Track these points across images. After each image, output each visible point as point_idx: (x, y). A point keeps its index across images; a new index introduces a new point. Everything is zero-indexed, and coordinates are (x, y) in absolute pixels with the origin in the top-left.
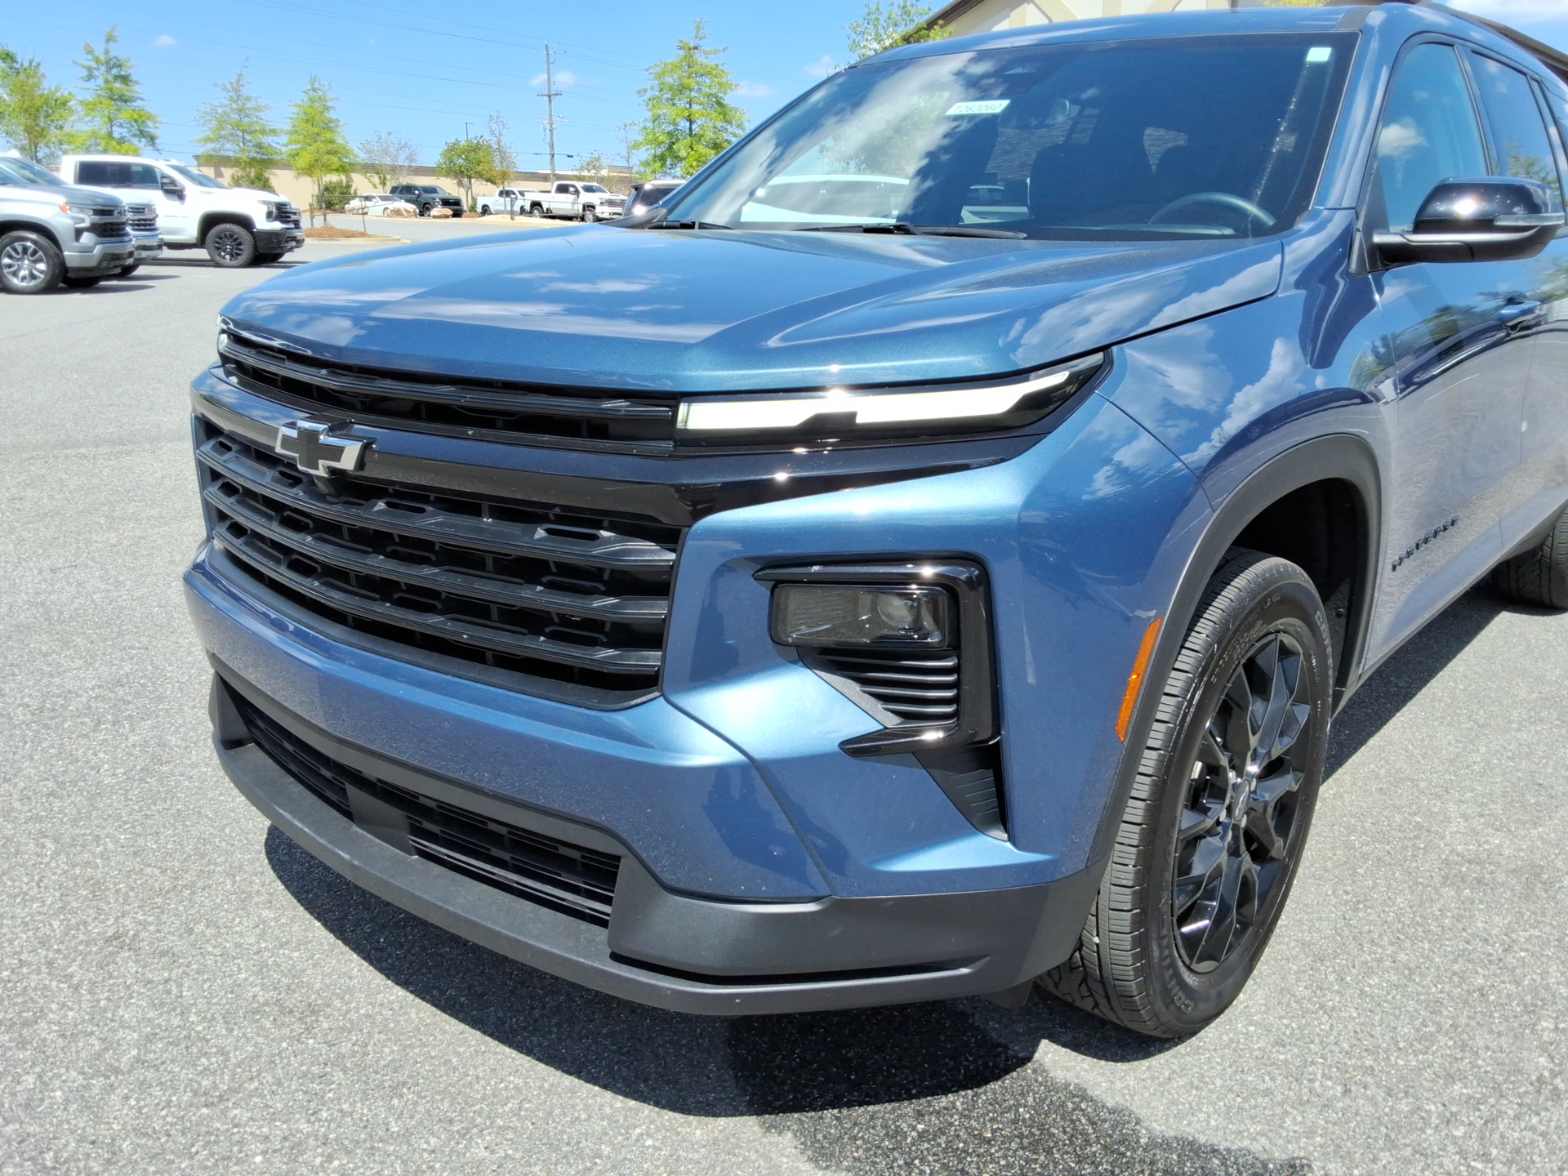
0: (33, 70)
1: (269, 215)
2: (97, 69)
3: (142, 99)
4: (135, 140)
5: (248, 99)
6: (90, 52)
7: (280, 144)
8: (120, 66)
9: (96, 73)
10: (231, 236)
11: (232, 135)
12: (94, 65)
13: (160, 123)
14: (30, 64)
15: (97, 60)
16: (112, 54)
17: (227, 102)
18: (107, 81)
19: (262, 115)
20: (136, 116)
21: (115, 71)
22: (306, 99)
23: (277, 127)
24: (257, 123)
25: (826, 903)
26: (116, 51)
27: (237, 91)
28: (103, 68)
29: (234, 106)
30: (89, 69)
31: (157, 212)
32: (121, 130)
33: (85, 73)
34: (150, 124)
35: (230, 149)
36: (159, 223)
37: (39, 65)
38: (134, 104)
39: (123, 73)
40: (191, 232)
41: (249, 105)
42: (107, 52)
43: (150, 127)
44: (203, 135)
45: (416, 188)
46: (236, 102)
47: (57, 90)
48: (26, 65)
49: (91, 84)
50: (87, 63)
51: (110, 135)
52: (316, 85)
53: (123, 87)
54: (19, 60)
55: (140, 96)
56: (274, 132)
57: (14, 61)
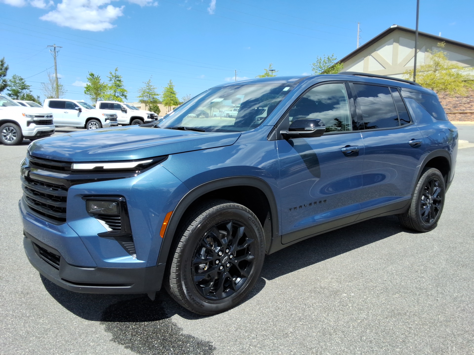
0: (98, 78)
1: (148, 117)
2: (113, 78)
3: (124, 86)
4: (121, 97)
5: (151, 86)
6: (111, 74)
7: (160, 98)
8: (118, 77)
9: (112, 79)
10: (138, 122)
11: (147, 95)
12: (112, 77)
13: (128, 92)
14: (98, 76)
15: (113, 76)
16: (117, 74)
17: (146, 87)
18: (115, 81)
19: (155, 90)
20: (122, 91)
21: (117, 79)
22: (168, 86)
23: (158, 93)
24: (153, 92)
25: (96, 268)
26: (118, 74)
27: (148, 84)
28: (114, 78)
29: (148, 88)
30: (110, 78)
31: (117, 116)
32: (117, 94)
33: (109, 79)
34: (125, 92)
35: (146, 99)
36: (118, 119)
37: (100, 77)
38: (122, 87)
39: (119, 79)
40: (128, 121)
41: (151, 87)
42: (115, 74)
43: (125, 94)
44: (139, 95)
46: (148, 87)
47: (104, 83)
48: (97, 77)
49: (111, 82)
50: (110, 77)
51: (115, 95)
52: (171, 82)
53: (119, 83)
54: (95, 75)
55: (123, 85)
56: (157, 95)
57: (94, 76)
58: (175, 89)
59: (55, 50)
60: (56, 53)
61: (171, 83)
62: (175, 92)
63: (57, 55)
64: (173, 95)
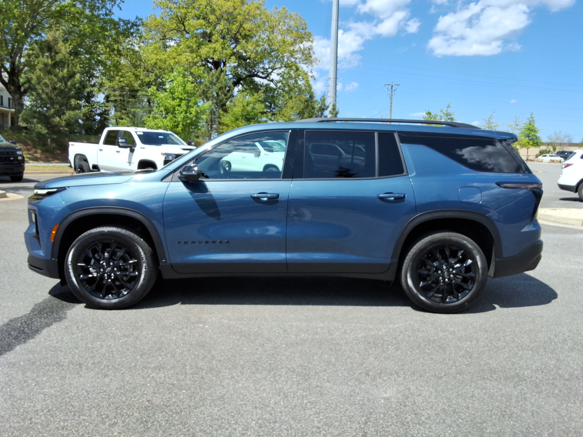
6: (442, 112)
15: (444, 114)
16: (448, 112)
21: (448, 117)
22: (528, 121)
26: (450, 111)
27: (491, 121)
39: (451, 117)
45: (566, 152)
48: (434, 115)
57: (430, 114)
58: (537, 126)
59: (392, 88)
60: (393, 91)
61: (532, 118)
62: (536, 130)
63: (393, 94)
64: (533, 133)
